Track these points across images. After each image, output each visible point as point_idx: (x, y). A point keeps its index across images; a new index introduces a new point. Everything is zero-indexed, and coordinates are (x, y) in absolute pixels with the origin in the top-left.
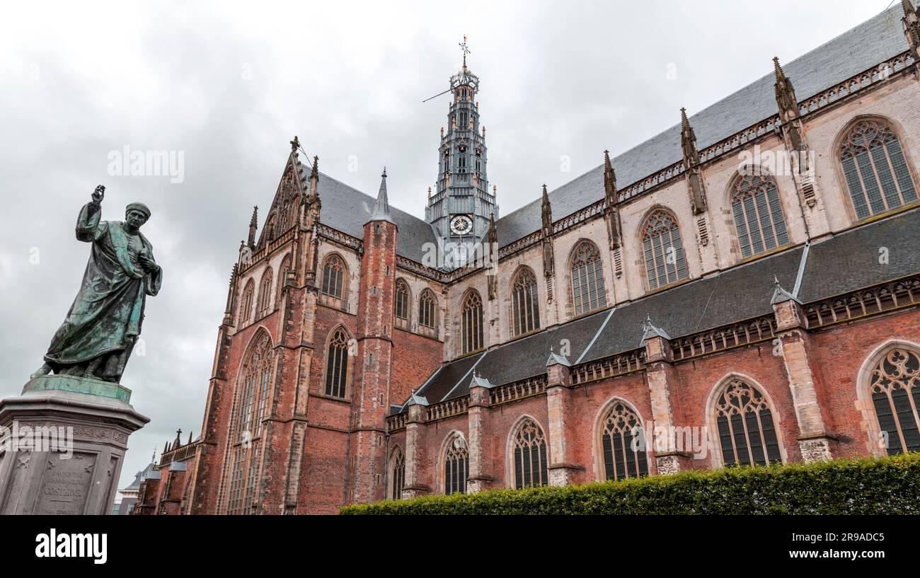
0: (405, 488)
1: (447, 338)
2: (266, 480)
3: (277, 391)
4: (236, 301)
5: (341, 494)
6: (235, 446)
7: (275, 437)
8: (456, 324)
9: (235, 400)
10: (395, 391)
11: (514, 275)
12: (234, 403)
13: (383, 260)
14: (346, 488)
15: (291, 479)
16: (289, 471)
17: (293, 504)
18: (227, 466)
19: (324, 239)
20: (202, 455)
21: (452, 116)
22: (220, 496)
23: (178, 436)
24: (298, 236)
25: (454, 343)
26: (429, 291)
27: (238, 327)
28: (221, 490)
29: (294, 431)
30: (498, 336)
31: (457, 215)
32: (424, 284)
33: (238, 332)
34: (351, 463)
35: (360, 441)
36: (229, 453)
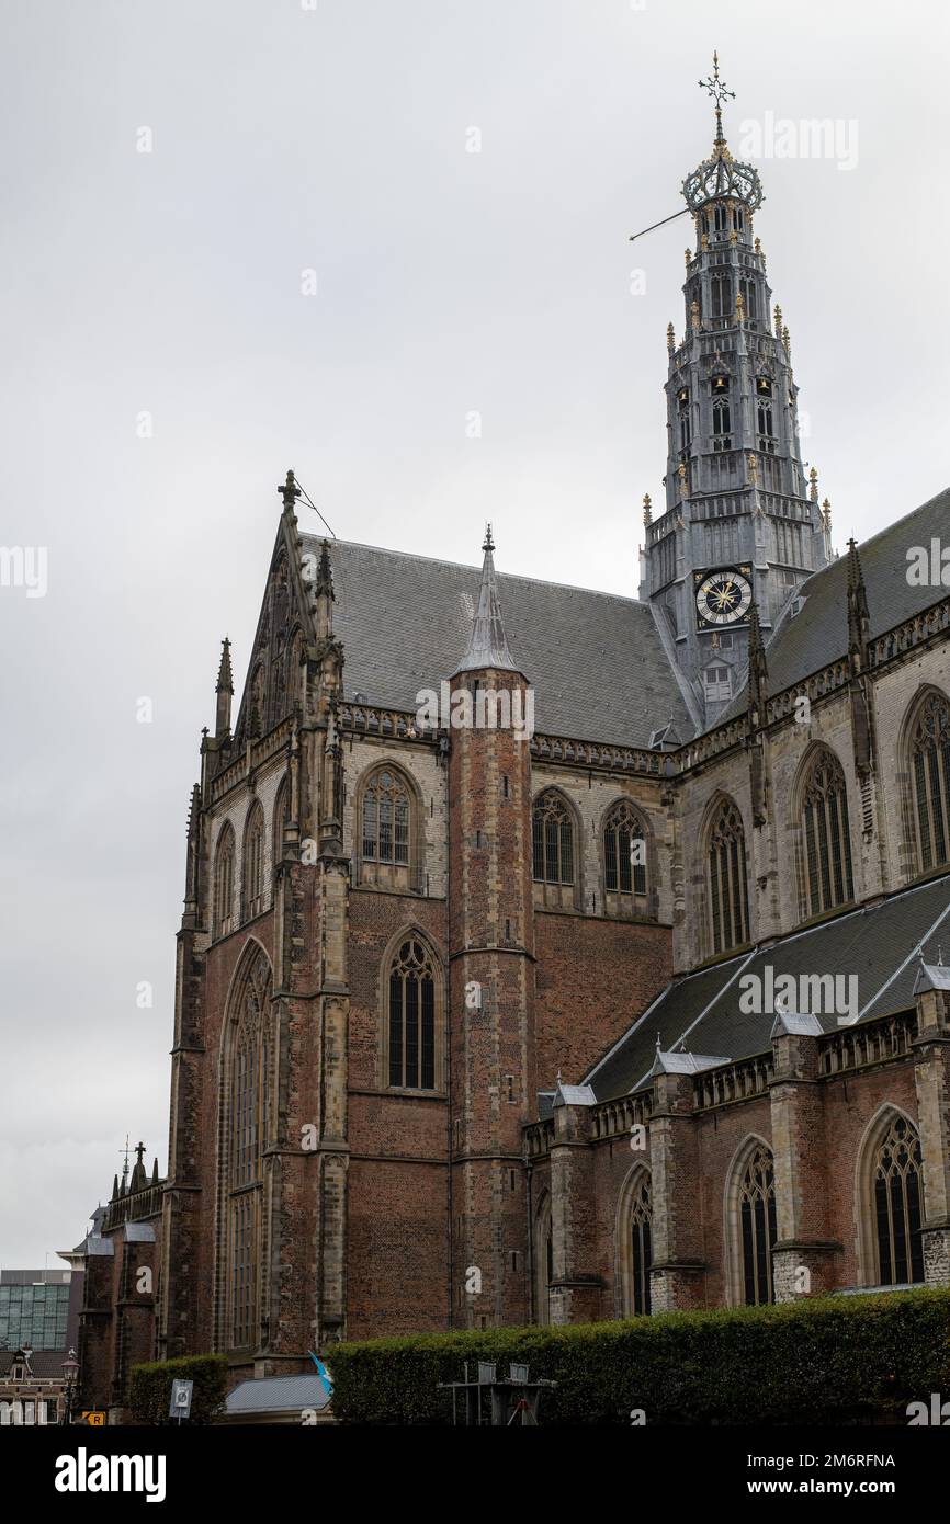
0: (553, 1283)
1: (679, 916)
2: (281, 1273)
3: (283, 1093)
4: (205, 873)
5: (443, 1294)
6: (233, 1196)
7: (290, 1187)
8: (696, 879)
9: (222, 1097)
10: (553, 1060)
11: (802, 764)
12: (222, 1104)
13: (494, 765)
14: (451, 1280)
15: (328, 1271)
16: (321, 1254)
17: (338, 1319)
18: (223, 1236)
19: (358, 737)
20: (173, 1214)
21: (692, 289)
22: (217, 1299)
23: (140, 1158)
24: (298, 741)
25: (695, 927)
26: (627, 806)
27: (214, 931)
28: (218, 1286)
29: (323, 1174)
30: (776, 915)
31: (709, 573)
32: (614, 791)
33: (217, 943)
34: (457, 1230)
35: (469, 1183)
36: (223, 1211)
